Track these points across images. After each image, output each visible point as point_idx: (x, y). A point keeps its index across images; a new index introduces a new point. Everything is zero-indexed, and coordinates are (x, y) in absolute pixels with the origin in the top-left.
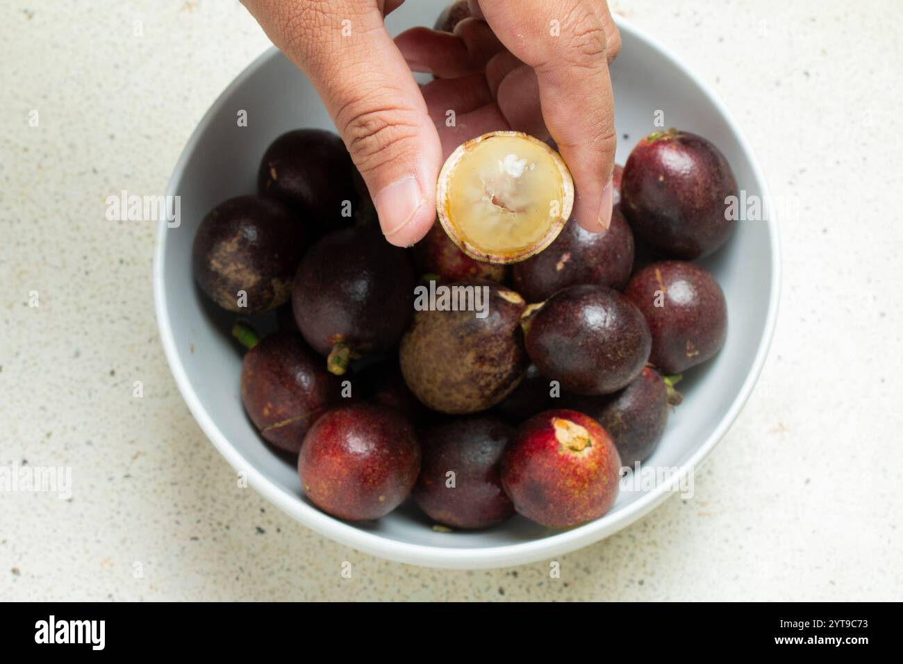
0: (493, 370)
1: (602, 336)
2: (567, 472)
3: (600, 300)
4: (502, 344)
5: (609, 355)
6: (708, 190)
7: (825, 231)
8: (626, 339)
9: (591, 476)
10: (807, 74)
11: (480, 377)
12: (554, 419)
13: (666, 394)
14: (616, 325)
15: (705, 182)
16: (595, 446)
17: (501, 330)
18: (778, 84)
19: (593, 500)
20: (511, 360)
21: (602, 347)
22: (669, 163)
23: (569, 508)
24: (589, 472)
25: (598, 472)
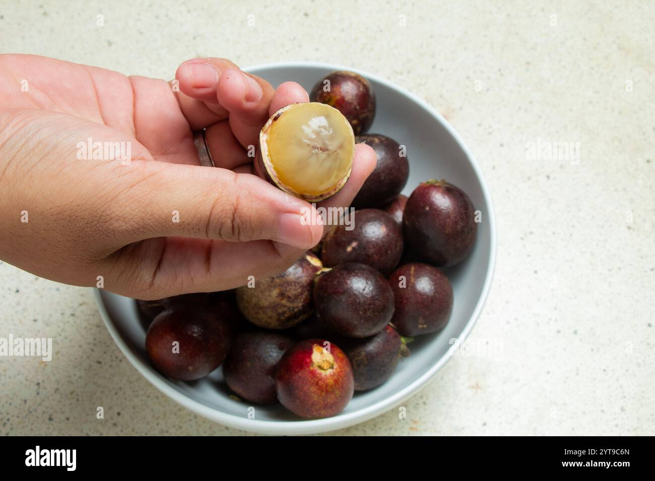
0: (288, 304)
1: (359, 299)
2: (312, 382)
3: (366, 276)
4: (298, 289)
5: (361, 313)
6: (456, 223)
7: (536, 272)
8: (375, 305)
9: (328, 388)
10: (548, 177)
11: (279, 307)
12: (315, 345)
13: (399, 348)
14: (371, 294)
15: (455, 217)
16: (336, 369)
17: (300, 280)
18: (529, 178)
19: (327, 404)
20: (302, 300)
21: (358, 306)
22: (434, 200)
23: (309, 406)
24: (327, 385)
25: (334, 387)
